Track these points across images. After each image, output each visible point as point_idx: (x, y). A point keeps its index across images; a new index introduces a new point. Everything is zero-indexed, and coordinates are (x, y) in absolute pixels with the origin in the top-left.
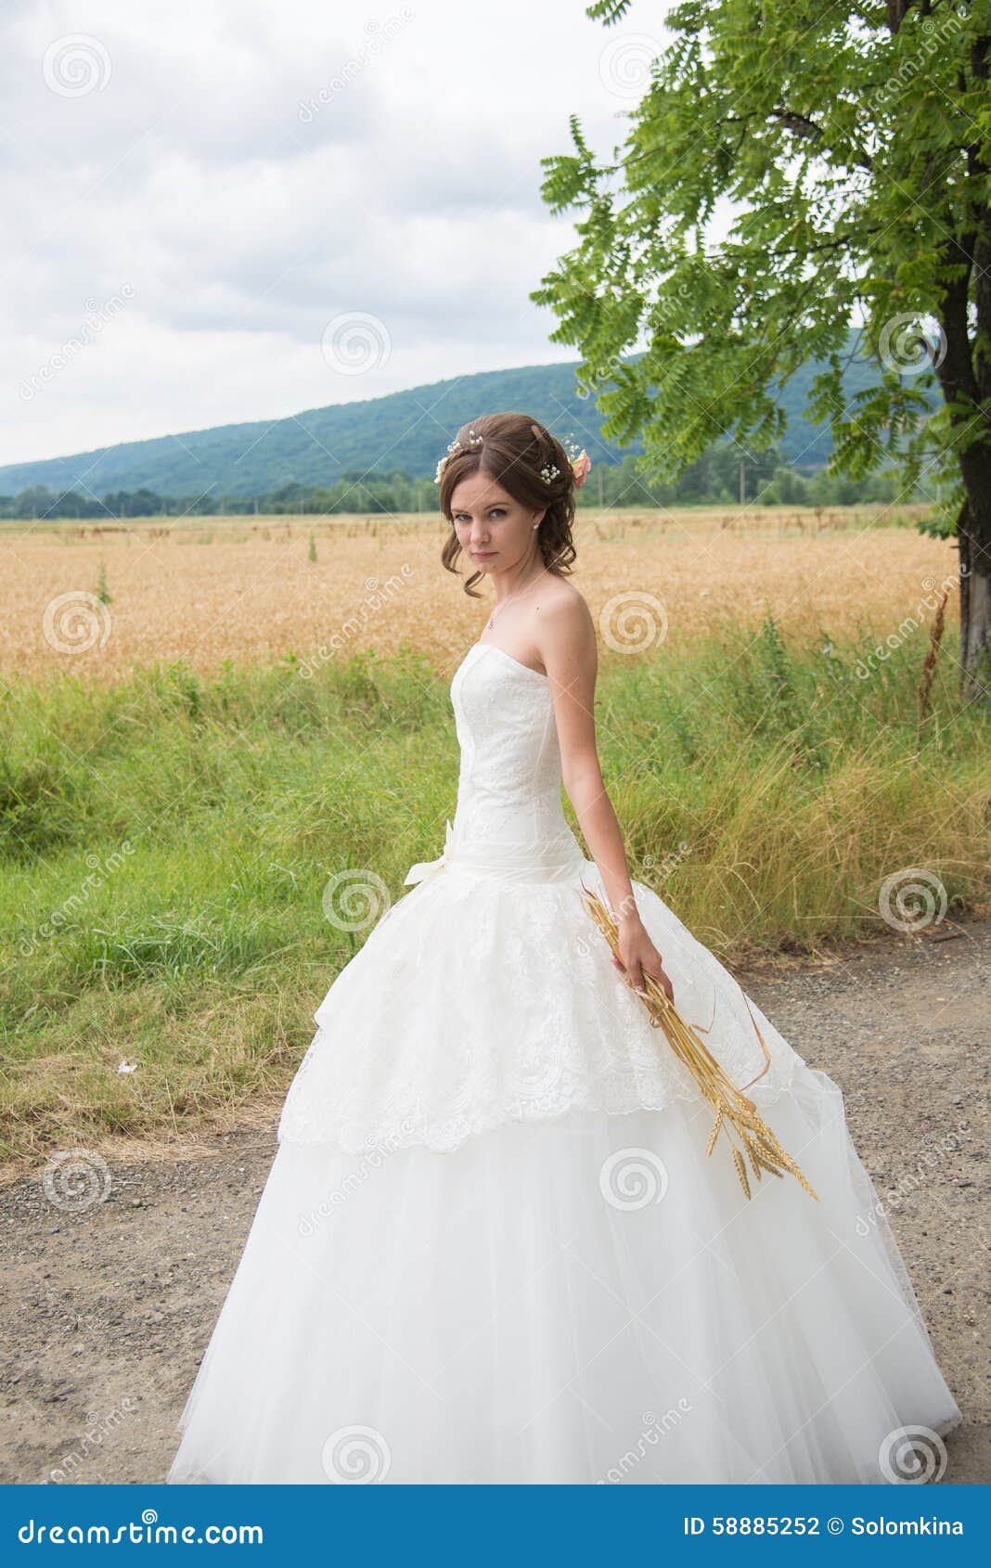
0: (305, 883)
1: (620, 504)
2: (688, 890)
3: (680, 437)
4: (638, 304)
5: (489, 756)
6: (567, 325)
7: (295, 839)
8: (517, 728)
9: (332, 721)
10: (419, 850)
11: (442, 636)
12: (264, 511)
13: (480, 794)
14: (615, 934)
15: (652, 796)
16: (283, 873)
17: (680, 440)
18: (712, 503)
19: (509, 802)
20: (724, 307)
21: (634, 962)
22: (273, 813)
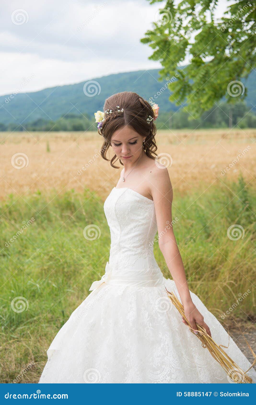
0: (43, 290)
1: (178, 127)
2: (207, 293)
3: (204, 100)
4: (186, 44)
5: (127, 234)
6: (156, 53)
7: (40, 271)
8: (140, 222)
9: (56, 220)
10: (93, 275)
11: (104, 184)
12: (28, 130)
13: (124, 250)
14: (182, 308)
15: (191, 252)
16: (34, 285)
17: (202, 101)
18: (217, 128)
19: (137, 253)
20: (222, 45)
21: (192, 320)
22: (30, 259)
